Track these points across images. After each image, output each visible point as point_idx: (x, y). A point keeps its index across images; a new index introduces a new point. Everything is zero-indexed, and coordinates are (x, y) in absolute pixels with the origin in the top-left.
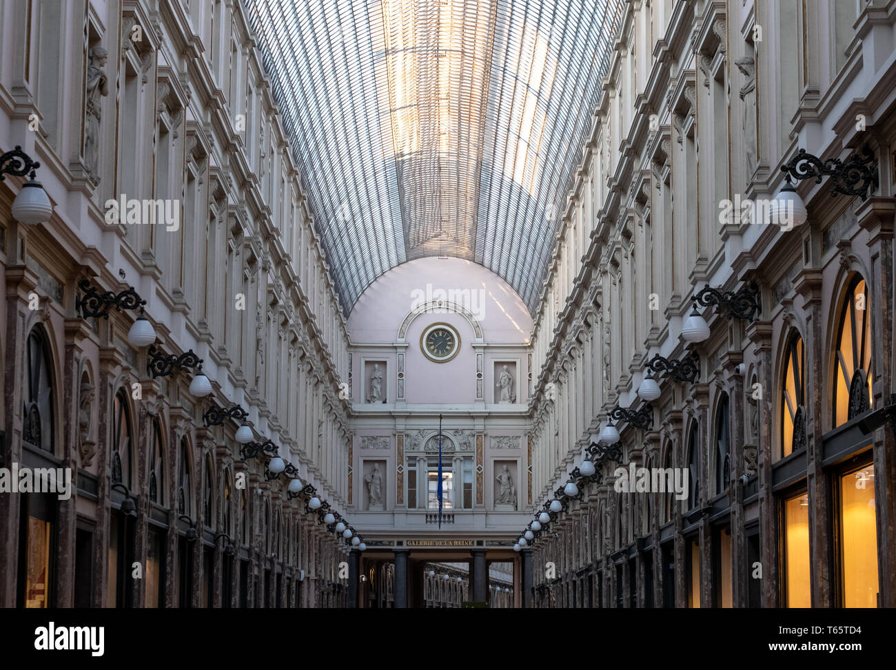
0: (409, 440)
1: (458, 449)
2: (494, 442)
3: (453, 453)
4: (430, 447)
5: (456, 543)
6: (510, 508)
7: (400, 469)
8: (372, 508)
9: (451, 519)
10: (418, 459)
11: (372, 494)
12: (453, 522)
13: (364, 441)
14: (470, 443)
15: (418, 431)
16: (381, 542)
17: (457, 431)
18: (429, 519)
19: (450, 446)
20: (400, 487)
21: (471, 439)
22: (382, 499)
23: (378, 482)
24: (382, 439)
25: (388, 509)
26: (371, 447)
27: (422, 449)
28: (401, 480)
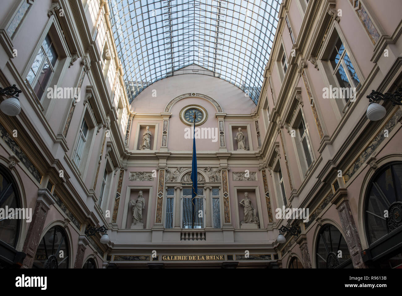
0: (168, 175)
1: (207, 180)
2: (235, 176)
3: (203, 184)
4: (186, 180)
5: (208, 258)
6: (254, 226)
7: (160, 195)
8: (133, 227)
9: (203, 237)
10: (175, 188)
11: (135, 215)
12: (205, 239)
13: (133, 176)
14: (217, 177)
15: (176, 169)
16: (138, 257)
17: (206, 169)
18: (183, 237)
19: (201, 179)
20: (159, 209)
21: (217, 174)
22: (143, 219)
23: (141, 205)
24: (148, 174)
25: (147, 228)
26: (138, 179)
27: (179, 181)
28: (160, 204)
